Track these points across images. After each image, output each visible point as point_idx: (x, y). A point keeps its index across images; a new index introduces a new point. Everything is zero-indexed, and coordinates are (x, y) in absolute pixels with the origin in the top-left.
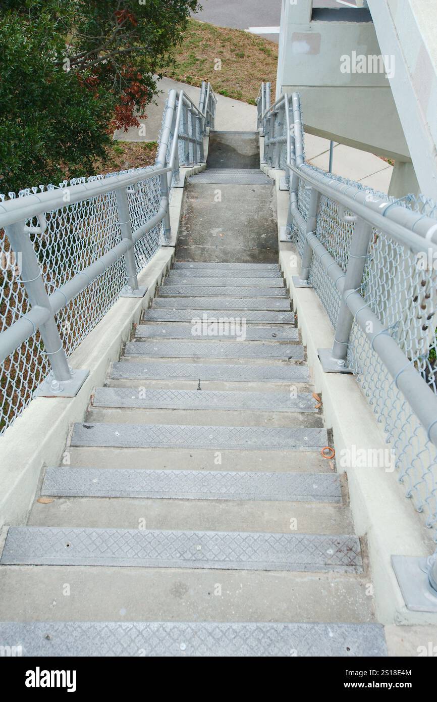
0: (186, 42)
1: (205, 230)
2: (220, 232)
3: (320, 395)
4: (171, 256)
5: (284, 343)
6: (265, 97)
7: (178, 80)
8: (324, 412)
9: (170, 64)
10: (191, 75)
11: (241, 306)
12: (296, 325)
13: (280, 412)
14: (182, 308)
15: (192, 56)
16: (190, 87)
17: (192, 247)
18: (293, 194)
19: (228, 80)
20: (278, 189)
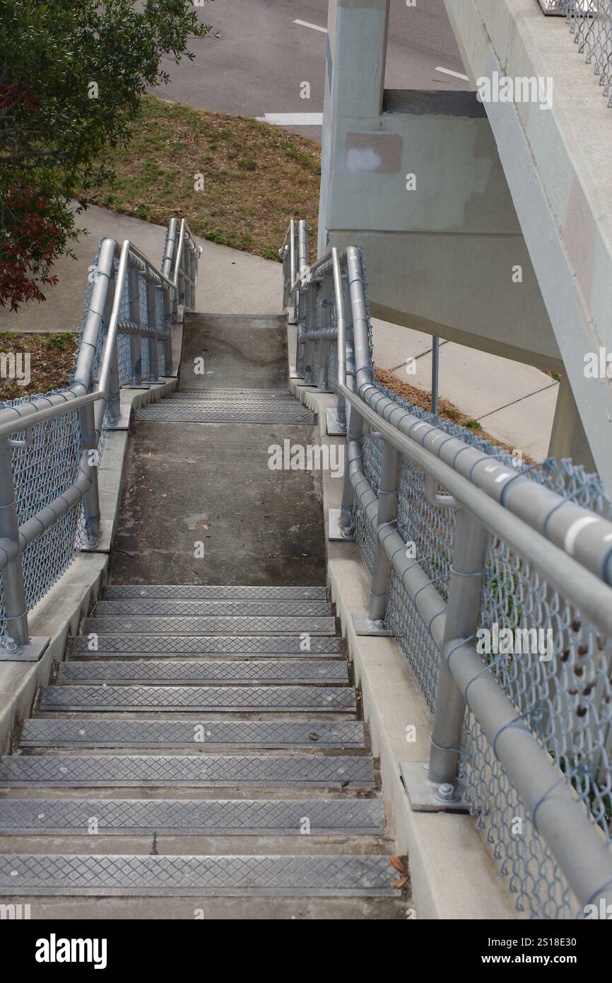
0: (138, 141)
1: (172, 516)
2: (204, 522)
3: (404, 859)
4: (99, 573)
5: (334, 751)
6: (297, 248)
7: (121, 212)
8: (413, 895)
9: (104, 181)
10: (148, 201)
11: (247, 676)
12: (359, 714)
13: (323, 898)
14: (120, 682)
15: (149, 165)
16: (146, 227)
17: (145, 553)
18: (352, 445)
19: (223, 214)
20: (322, 432)
